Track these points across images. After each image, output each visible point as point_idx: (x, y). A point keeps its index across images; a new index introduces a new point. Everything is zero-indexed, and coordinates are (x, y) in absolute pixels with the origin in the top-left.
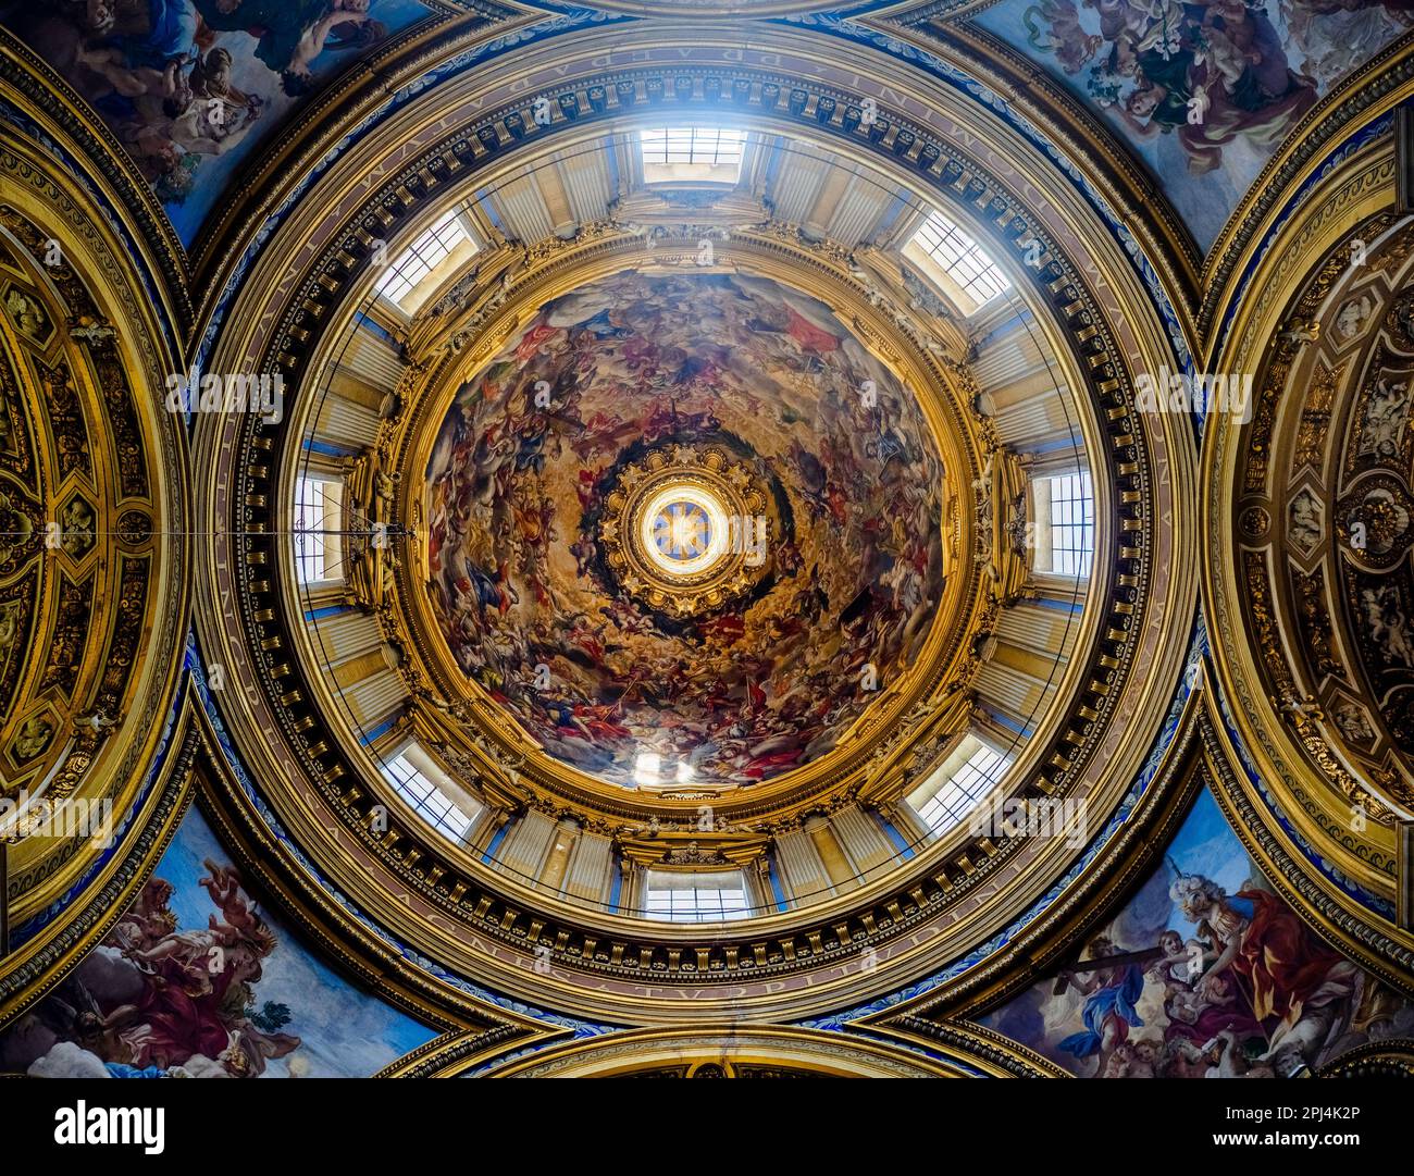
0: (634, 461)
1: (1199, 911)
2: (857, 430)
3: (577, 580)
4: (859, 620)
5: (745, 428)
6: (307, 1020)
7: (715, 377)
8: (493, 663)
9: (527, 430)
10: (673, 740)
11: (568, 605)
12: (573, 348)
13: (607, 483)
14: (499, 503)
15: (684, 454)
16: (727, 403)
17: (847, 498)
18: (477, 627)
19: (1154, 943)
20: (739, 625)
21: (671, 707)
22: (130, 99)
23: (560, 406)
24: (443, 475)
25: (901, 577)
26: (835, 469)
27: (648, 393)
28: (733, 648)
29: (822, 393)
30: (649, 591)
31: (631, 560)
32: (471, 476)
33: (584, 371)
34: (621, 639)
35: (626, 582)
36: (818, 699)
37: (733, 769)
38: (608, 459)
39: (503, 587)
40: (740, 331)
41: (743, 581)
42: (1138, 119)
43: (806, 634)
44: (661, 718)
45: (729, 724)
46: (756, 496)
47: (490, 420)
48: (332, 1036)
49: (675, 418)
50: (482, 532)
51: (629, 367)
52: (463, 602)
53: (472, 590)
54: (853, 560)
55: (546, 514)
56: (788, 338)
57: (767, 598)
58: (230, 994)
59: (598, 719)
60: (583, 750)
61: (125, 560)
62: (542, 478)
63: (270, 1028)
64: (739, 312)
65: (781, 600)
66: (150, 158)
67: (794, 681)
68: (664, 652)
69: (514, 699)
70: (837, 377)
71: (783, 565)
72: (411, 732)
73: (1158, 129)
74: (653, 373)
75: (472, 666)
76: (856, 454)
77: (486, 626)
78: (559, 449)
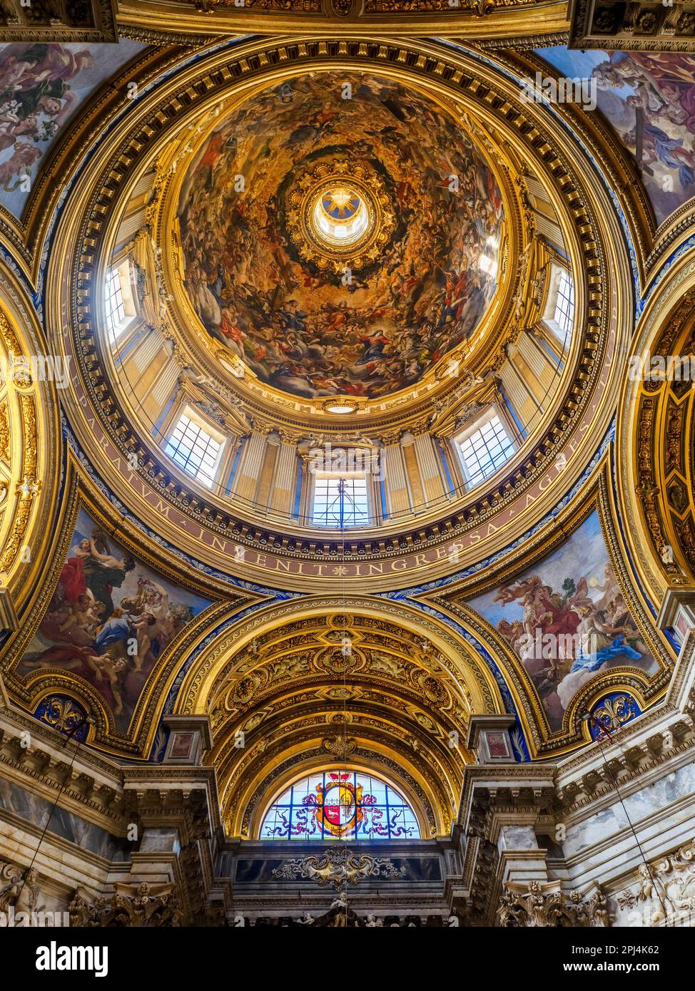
0: (298, 251)
1: (617, 79)
2: (273, 110)
3: (371, 290)
4: (404, 110)
5: (275, 180)
6: (574, 570)
7: (243, 204)
8: (416, 354)
9: (282, 325)
10: (472, 245)
11: (384, 297)
12: (232, 302)
13: (311, 268)
14: (325, 342)
15: (293, 217)
16: (259, 193)
17: (321, 112)
18: (395, 361)
19: (633, 111)
20: (402, 185)
21: (451, 240)
22: (151, 642)
23: (266, 304)
24: (309, 382)
25: (375, 83)
26: (300, 120)
27: (255, 247)
28: (417, 191)
29: (250, 135)
30: (378, 242)
31: (359, 253)
32: (309, 362)
33: (245, 291)
34: (407, 264)
35: (372, 257)
36: (455, 147)
37: (493, 214)
38: (297, 269)
39: (373, 340)
40: (213, 195)
41: (374, 180)
42: (62, 106)
43: (411, 143)
44: (457, 248)
45: (465, 205)
46: (319, 169)
47: (277, 352)
48: (584, 562)
49: (270, 226)
50: (341, 353)
51: (240, 262)
52: (380, 369)
53: (374, 362)
54: (362, 109)
55: (331, 309)
56: (215, 164)
57: (386, 165)
58: (555, 604)
59: (454, 290)
60: (471, 307)
61: (354, 624)
62: (309, 312)
63: (574, 590)
64: (201, 200)
65: (387, 156)
66: (174, 627)
67: (441, 157)
68: (416, 237)
69: (437, 345)
70: (239, 128)
71: (364, 153)
72: (448, 439)
73: (68, 92)
74: (244, 245)
75: (417, 369)
76: (290, 108)
77: (395, 355)
78: (292, 302)
